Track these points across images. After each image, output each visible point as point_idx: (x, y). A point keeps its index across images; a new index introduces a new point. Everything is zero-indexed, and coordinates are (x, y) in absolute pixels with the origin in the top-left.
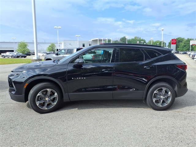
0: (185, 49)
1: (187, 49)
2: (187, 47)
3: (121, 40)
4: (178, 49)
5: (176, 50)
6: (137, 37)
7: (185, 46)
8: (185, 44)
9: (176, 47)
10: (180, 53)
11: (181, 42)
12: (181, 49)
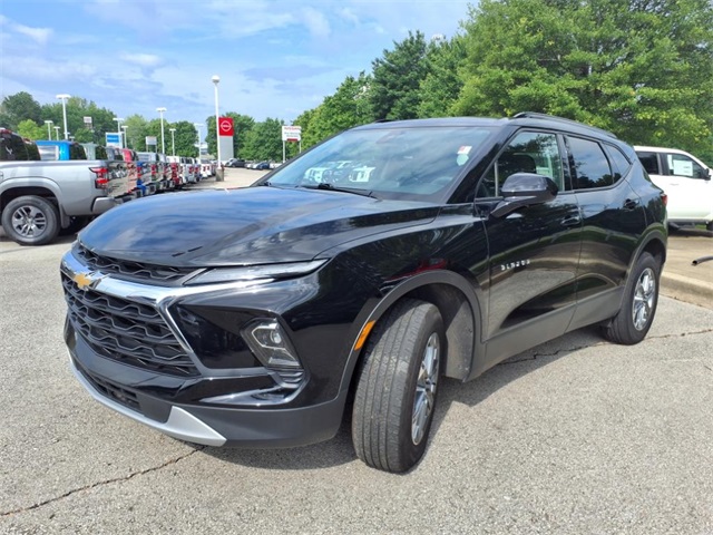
0: (262, 152)
1: (269, 154)
2: (269, 147)
3: (8, 106)
4: (241, 151)
5: (235, 156)
6: (78, 99)
7: (262, 143)
8: (261, 138)
9: (235, 146)
10: (249, 166)
11: (249, 128)
12: (252, 153)
